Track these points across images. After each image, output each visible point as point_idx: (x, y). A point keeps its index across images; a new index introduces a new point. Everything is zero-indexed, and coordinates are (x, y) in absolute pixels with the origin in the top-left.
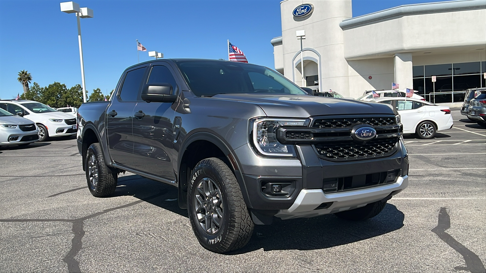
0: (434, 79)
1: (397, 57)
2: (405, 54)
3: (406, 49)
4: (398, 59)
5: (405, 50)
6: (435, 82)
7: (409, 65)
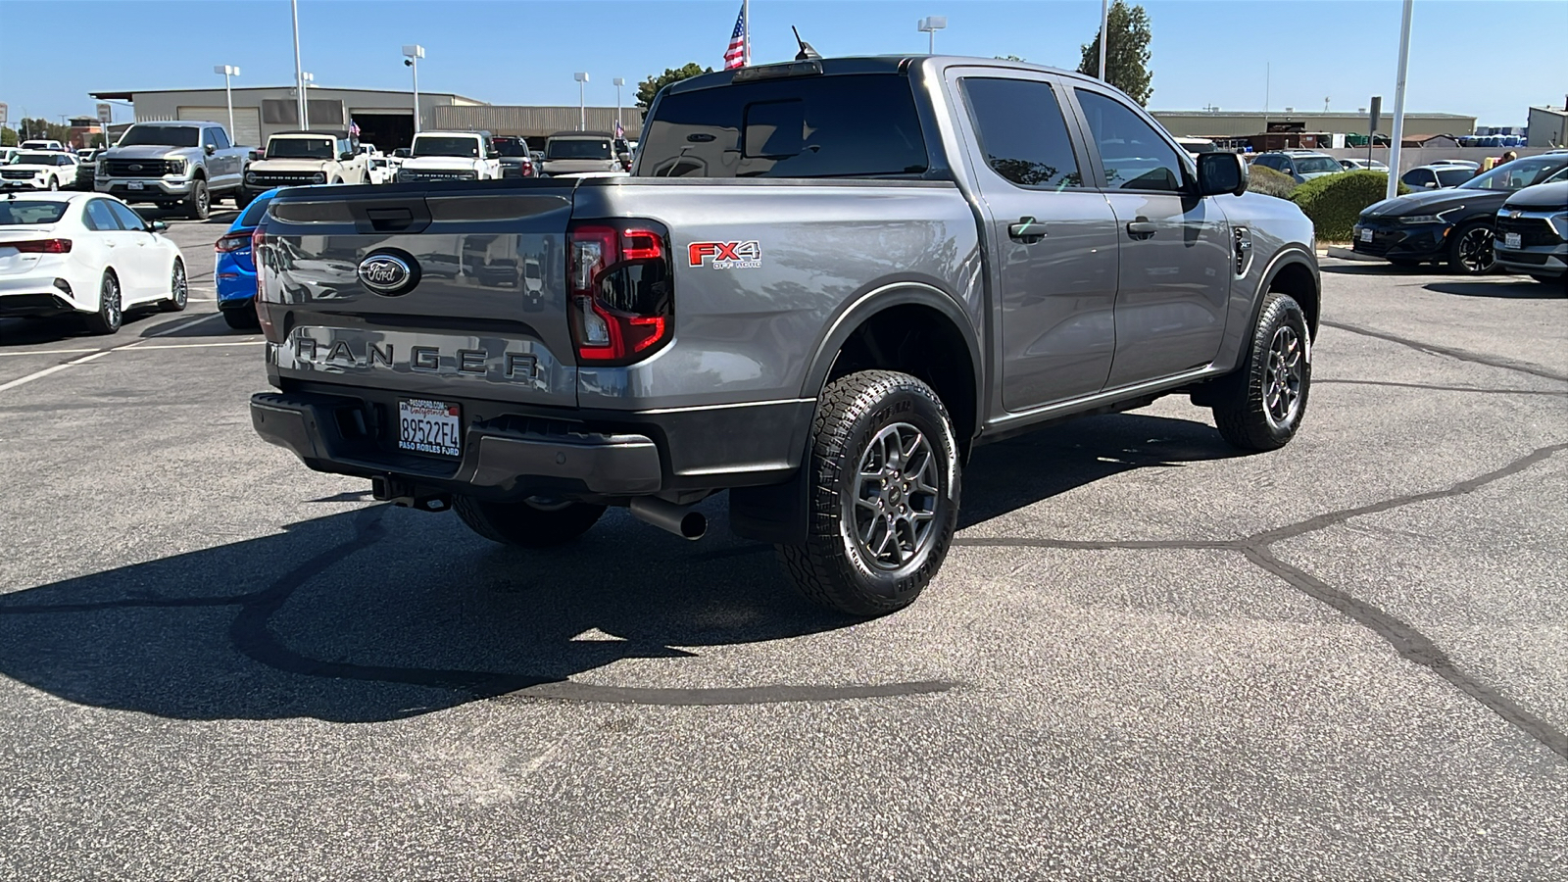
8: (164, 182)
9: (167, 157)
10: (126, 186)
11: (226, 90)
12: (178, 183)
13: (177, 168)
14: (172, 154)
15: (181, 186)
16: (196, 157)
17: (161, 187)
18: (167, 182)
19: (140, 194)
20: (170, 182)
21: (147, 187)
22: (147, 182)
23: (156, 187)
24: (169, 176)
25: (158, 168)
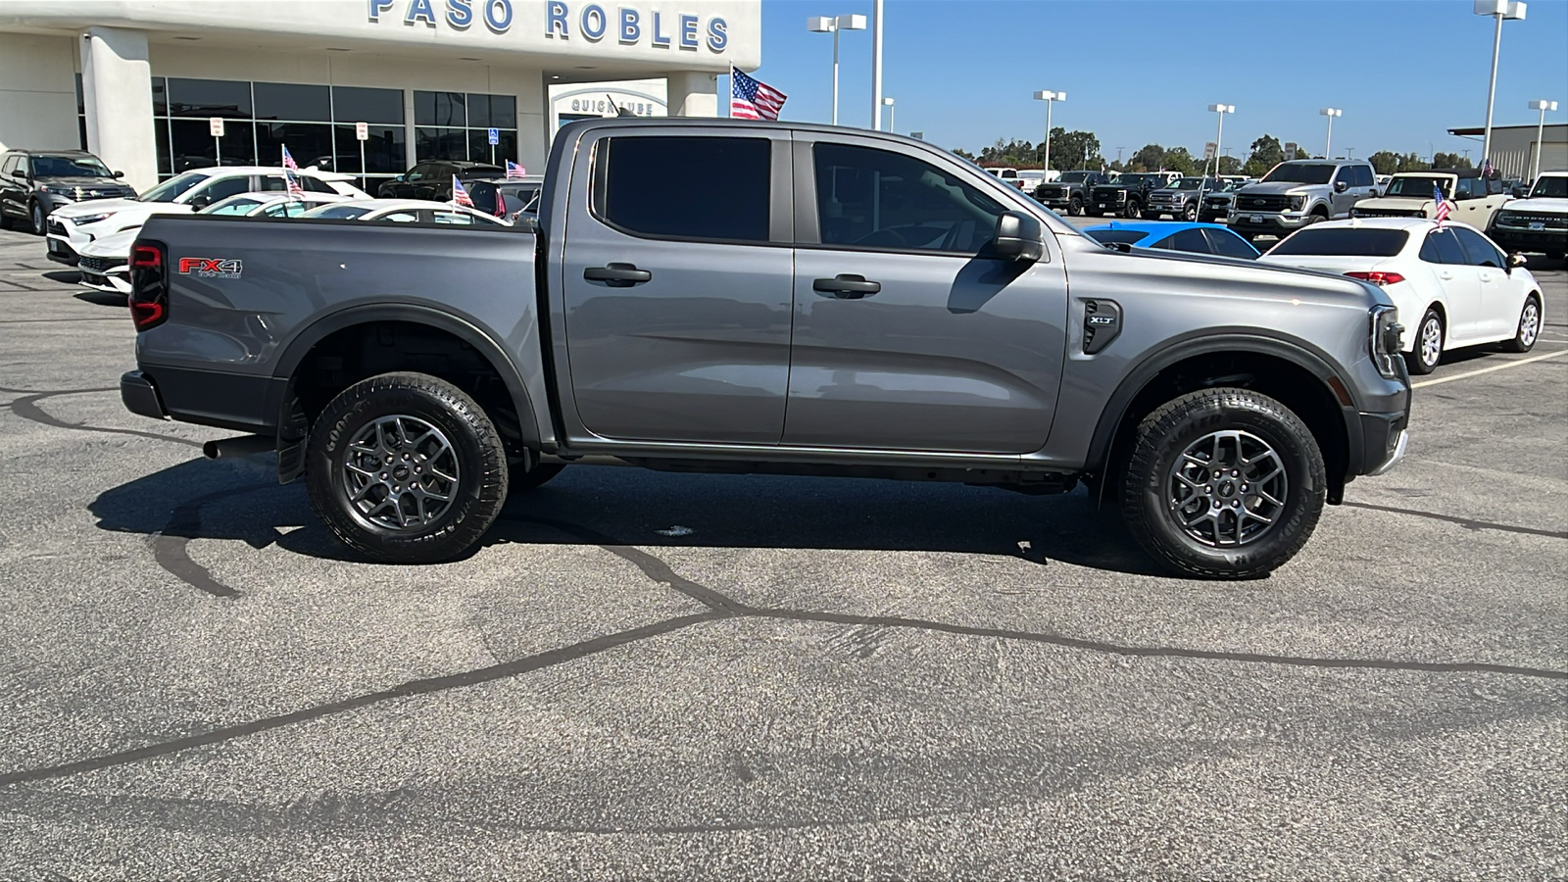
0: (218, 127)
1: (96, 40)
2: (128, 35)
3: (133, 16)
4: (100, 48)
5: (129, 20)
6: (220, 137)
7: (140, 73)
8: (1282, 217)
9: (1288, 193)
10: (1249, 219)
11: (1538, 127)
12: (1292, 217)
13: (1294, 203)
14: (1294, 190)
15: (1296, 221)
16: (1318, 194)
17: (1278, 220)
18: (1283, 217)
19: (1258, 227)
20: (1285, 217)
21: (1265, 221)
22: (1266, 216)
23: (1274, 220)
24: (1287, 211)
25: (1279, 202)
